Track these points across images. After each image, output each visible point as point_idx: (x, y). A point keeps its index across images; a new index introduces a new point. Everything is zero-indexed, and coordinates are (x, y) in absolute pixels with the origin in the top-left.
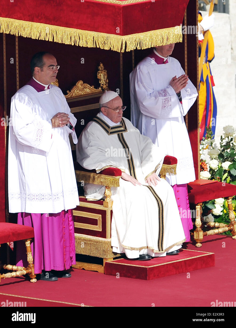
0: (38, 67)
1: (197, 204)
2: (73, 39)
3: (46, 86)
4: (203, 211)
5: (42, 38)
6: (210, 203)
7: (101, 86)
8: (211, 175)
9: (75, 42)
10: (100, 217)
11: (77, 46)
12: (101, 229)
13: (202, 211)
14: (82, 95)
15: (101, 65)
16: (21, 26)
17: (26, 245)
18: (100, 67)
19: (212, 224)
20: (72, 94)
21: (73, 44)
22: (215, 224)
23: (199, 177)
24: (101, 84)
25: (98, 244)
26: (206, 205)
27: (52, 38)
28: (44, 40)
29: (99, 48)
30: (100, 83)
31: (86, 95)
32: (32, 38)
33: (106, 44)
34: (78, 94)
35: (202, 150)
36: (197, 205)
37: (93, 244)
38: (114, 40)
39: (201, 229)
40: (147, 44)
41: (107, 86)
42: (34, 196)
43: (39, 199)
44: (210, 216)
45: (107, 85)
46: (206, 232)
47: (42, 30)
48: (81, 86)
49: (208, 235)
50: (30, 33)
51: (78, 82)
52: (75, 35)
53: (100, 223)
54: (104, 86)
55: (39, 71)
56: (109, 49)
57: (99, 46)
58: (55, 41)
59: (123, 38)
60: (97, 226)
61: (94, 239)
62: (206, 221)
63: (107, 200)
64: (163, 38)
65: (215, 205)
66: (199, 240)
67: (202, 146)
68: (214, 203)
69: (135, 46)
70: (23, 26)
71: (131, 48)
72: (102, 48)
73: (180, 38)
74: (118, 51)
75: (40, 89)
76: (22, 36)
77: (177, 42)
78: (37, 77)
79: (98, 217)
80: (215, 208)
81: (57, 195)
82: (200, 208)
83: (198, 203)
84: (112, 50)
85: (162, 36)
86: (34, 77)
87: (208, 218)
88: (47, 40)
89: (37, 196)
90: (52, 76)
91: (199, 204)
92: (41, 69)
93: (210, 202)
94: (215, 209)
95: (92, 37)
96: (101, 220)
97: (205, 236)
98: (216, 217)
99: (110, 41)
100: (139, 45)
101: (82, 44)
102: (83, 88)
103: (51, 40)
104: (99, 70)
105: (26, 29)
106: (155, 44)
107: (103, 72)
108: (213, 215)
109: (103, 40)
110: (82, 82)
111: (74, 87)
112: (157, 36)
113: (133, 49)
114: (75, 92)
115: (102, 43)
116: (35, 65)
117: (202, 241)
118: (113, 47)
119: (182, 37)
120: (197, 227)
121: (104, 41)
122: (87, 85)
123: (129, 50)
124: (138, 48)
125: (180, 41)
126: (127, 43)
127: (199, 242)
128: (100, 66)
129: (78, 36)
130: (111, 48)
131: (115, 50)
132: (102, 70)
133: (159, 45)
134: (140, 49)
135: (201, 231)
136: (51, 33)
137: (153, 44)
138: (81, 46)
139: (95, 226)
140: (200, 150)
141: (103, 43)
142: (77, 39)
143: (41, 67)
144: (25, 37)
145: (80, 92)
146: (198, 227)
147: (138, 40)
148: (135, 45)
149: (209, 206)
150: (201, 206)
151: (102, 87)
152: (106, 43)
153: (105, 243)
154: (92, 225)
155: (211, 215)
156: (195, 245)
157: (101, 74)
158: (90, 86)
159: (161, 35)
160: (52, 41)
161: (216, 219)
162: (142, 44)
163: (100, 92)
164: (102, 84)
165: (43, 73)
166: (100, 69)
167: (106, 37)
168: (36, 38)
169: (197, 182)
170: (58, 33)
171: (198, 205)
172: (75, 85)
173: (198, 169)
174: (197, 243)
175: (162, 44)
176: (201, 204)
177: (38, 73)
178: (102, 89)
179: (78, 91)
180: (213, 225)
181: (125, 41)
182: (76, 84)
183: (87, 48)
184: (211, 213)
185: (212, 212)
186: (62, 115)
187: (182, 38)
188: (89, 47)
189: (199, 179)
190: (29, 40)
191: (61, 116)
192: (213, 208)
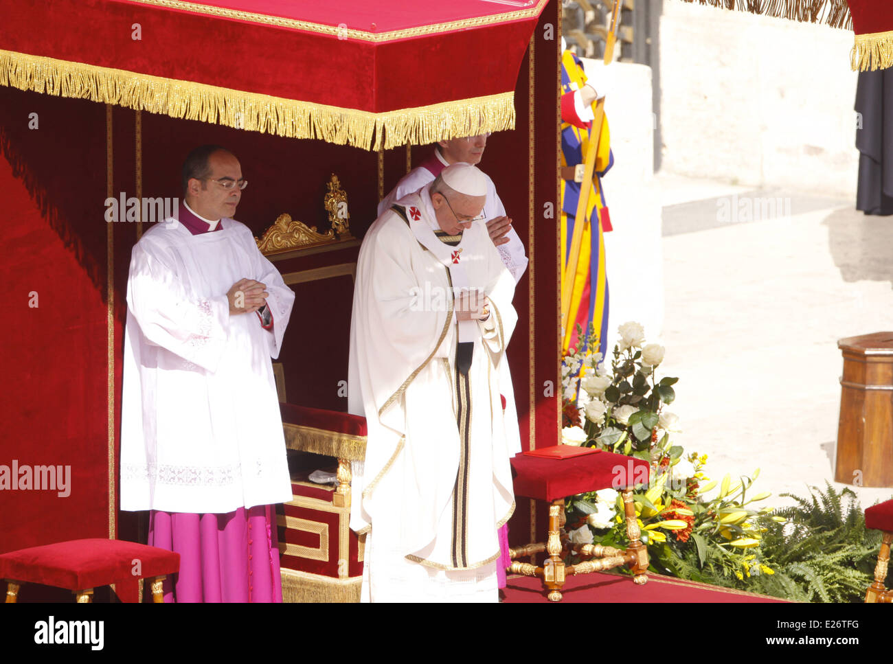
0: (197, 179)
1: (551, 501)
2: (263, 119)
3: (213, 224)
4: (567, 517)
5: (193, 116)
6: (586, 500)
7: (333, 227)
8: (587, 436)
9: (268, 124)
10: (325, 530)
11: (273, 134)
12: (328, 556)
13: (565, 520)
14: (286, 248)
15: (335, 179)
16: (145, 88)
17: (152, 591)
18: (331, 184)
19: (588, 549)
20: (266, 245)
21: (262, 131)
22: (594, 548)
23: (559, 440)
24: (333, 223)
25: (321, 591)
26: (575, 505)
27: (216, 115)
28: (197, 119)
29: (323, 140)
30: (331, 219)
31: (298, 247)
32: (169, 115)
33: (338, 130)
34: (279, 244)
35: (568, 378)
36: (552, 504)
37: (308, 590)
38: (356, 121)
39: (560, 560)
40: (434, 133)
41: (346, 228)
42: (174, 472)
43: (185, 479)
44: (584, 530)
45: (347, 225)
46: (573, 566)
47: (193, 98)
48: (285, 227)
49: (578, 573)
50: (166, 104)
51: (280, 218)
52: (269, 108)
53: (325, 542)
54: (341, 229)
55: (198, 189)
56: (345, 143)
57: (323, 137)
58: (222, 122)
59: (378, 119)
60: (317, 550)
61: (312, 578)
62: (575, 542)
63: (342, 489)
64: (470, 120)
65: (596, 504)
66: (556, 584)
67: (568, 369)
68: (593, 501)
69: (405, 137)
70: (149, 87)
71: (394, 140)
72: (329, 141)
73: (511, 121)
74: (365, 148)
75: (197, 228)
76: (147, 110)
77: (503, 129)
78: (194, 203)
79: (321, 528)
80: (596, 511)
81: (228, 471)
82: (558, 511)
83: (554, 501)
84: (351, 145)
85: (468, 115)
86: (187, 203)
87: (579, 534)
88: (204, 120)
89: (179, 472)
90: (226, 201)
91: (555, 503)
92: (202, 184)
93: (585, 498)
94: (596, 514)
95: (307, 115)
96: (328, 535)
97: (569, 575)
98: (597, 532)
99: (346, 123)
100: (413, 135)
101: (284, 130)
102: (290, 232)
103: (212, 120)
104: (329, 191)
105: (157, 95)
106: (451, 134)
107: (339, 195)
108: (591, 527)
109: (330, 121)
110: (289, 219)
111: (271, 229)
112: (457, 114)
113: (400, 145)
114: (272, 240)
115: (330, 128)
116: (190, 175)
117: (562, 586)
118: (355, 139)
119: (514, 117)
120: (552, 554)
121: (335, 125)
122: (299, 225)
123: (392, 147)
124: (411, 141)
125: (511, 128)
126: (387, 130)
127: (557, 590)
128: (331, 181)
129: (275, 112)
130: (350, 141)
131: (359, 144)
132: (336, 191)
133: (461, 136)
134: (417, 144)
135: (562, 564)
136: (212, 104)
137: (447, 133)
138: (281, 136)
139: (314, 549)
140: (564, 378)
141: (333, 130)
142: (272, 120)
143: (203, 180)
144: (155, 112)
145: (283, 241)
146: (555, 554)
147: (411, 123)
148: (404, 134)
149: (583, 506)
150: (561, 506)
151: (335, 230)
152: (338, 127)
153: (336, 587)
154: (306, 548)
155: (588, 529)
156: (547, 597)
157: (334, 201)
158: (307, 228)
159: (466, 112)
160: (215, 123)
161: (598, 537)
162: (421, 132)
163: (330, 240)
164: (336, 223)
165: (205, 193)
166: (332, 189)
167: (339, 115)
168: (179, 116)
169: (554, 452)
170: (228, 105)
171: (555, 505)
172: (273, 224)
173: (558, 422)
174: (551, 591)
175: (468, 133)
176: (562, 502)
177: (196, 192)
178: (335, 234)
179: (279, 239)
180: (590, 550)
181: (382, 125)
182: (276, 223)
183: (294, 140)
184: (587, 522)
185: (590, 520)
186: (251, 284)
187: (514, 120)
188: (299, 138)
189: (559, 444)
190: (163, 119)
191: (248, 287)
192: (592, 512)
